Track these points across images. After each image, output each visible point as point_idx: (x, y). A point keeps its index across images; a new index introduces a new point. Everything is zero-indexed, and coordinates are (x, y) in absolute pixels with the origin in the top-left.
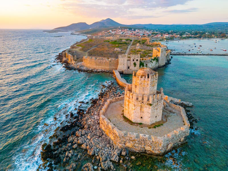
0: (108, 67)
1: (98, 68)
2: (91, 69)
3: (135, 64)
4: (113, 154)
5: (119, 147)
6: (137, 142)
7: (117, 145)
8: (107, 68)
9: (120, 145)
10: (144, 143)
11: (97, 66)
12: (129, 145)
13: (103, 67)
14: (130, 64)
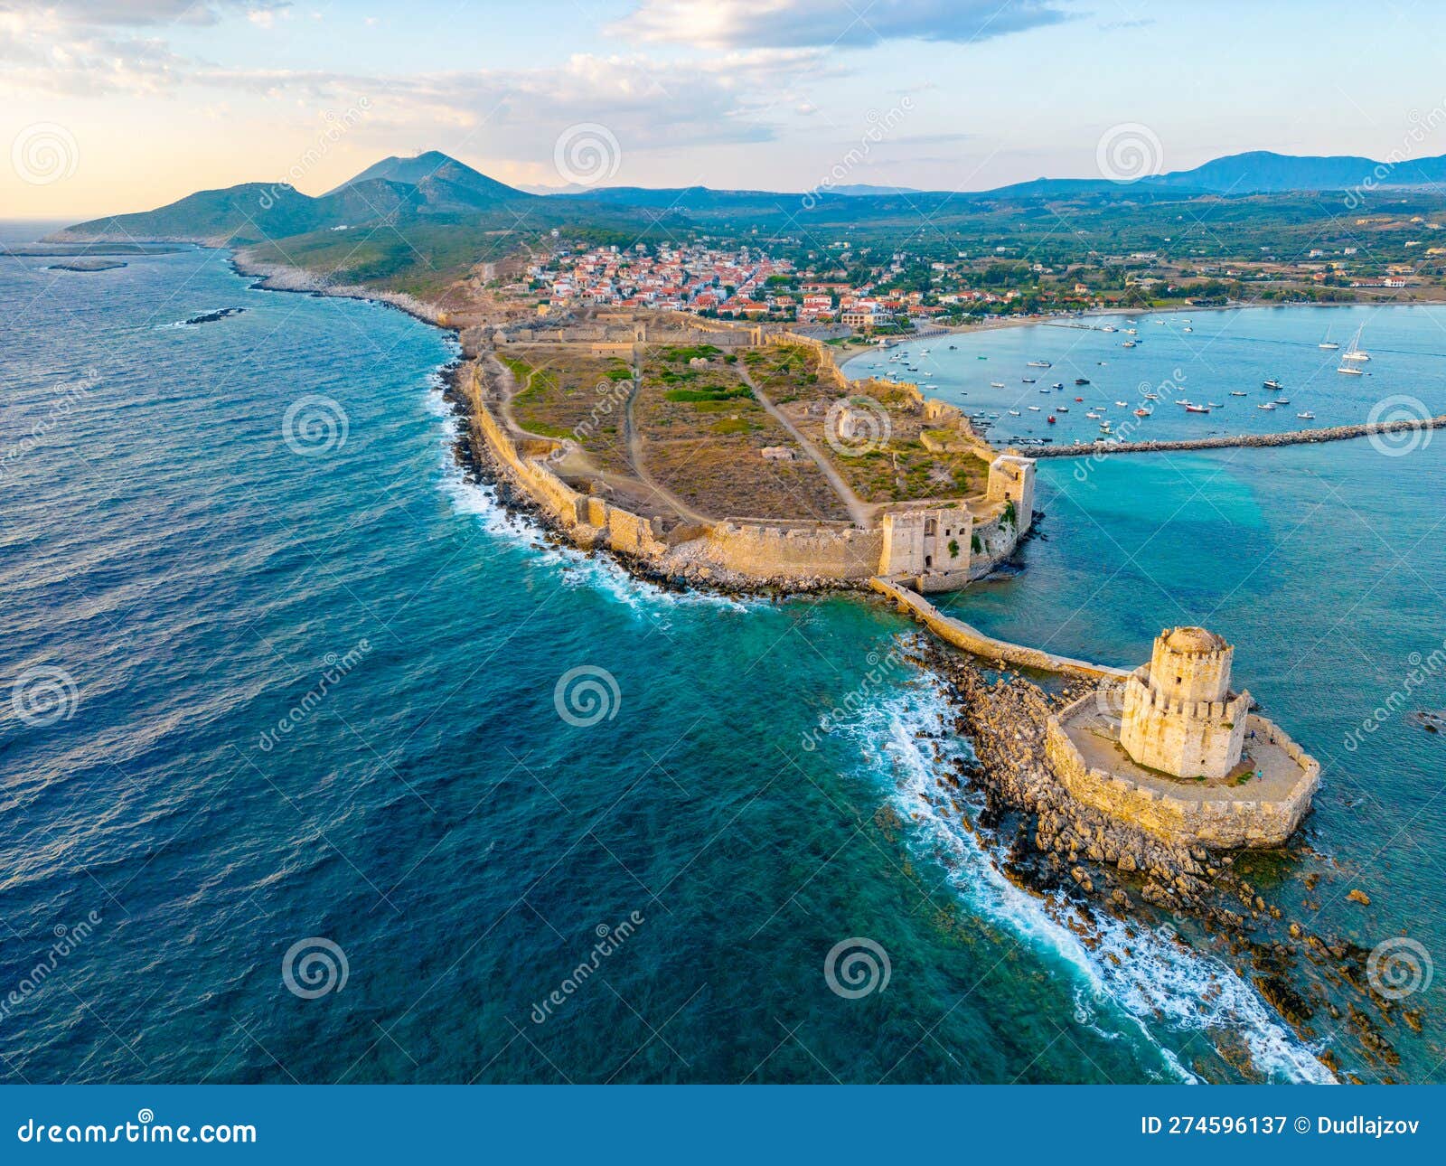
0: (842, 566)
1: (795, 573)
2: (765, 581)
3: (954, 548)
4: (1180, 861)
5: (1179, 842)
6: (1228, 822)
7: (1173, 839)
8: (837, 569)
9: (1184, 837)
10: (1247, 820)
11: (792, 565)
12: (1207, 833)
13: (815, 565)
14: (935, 548)
